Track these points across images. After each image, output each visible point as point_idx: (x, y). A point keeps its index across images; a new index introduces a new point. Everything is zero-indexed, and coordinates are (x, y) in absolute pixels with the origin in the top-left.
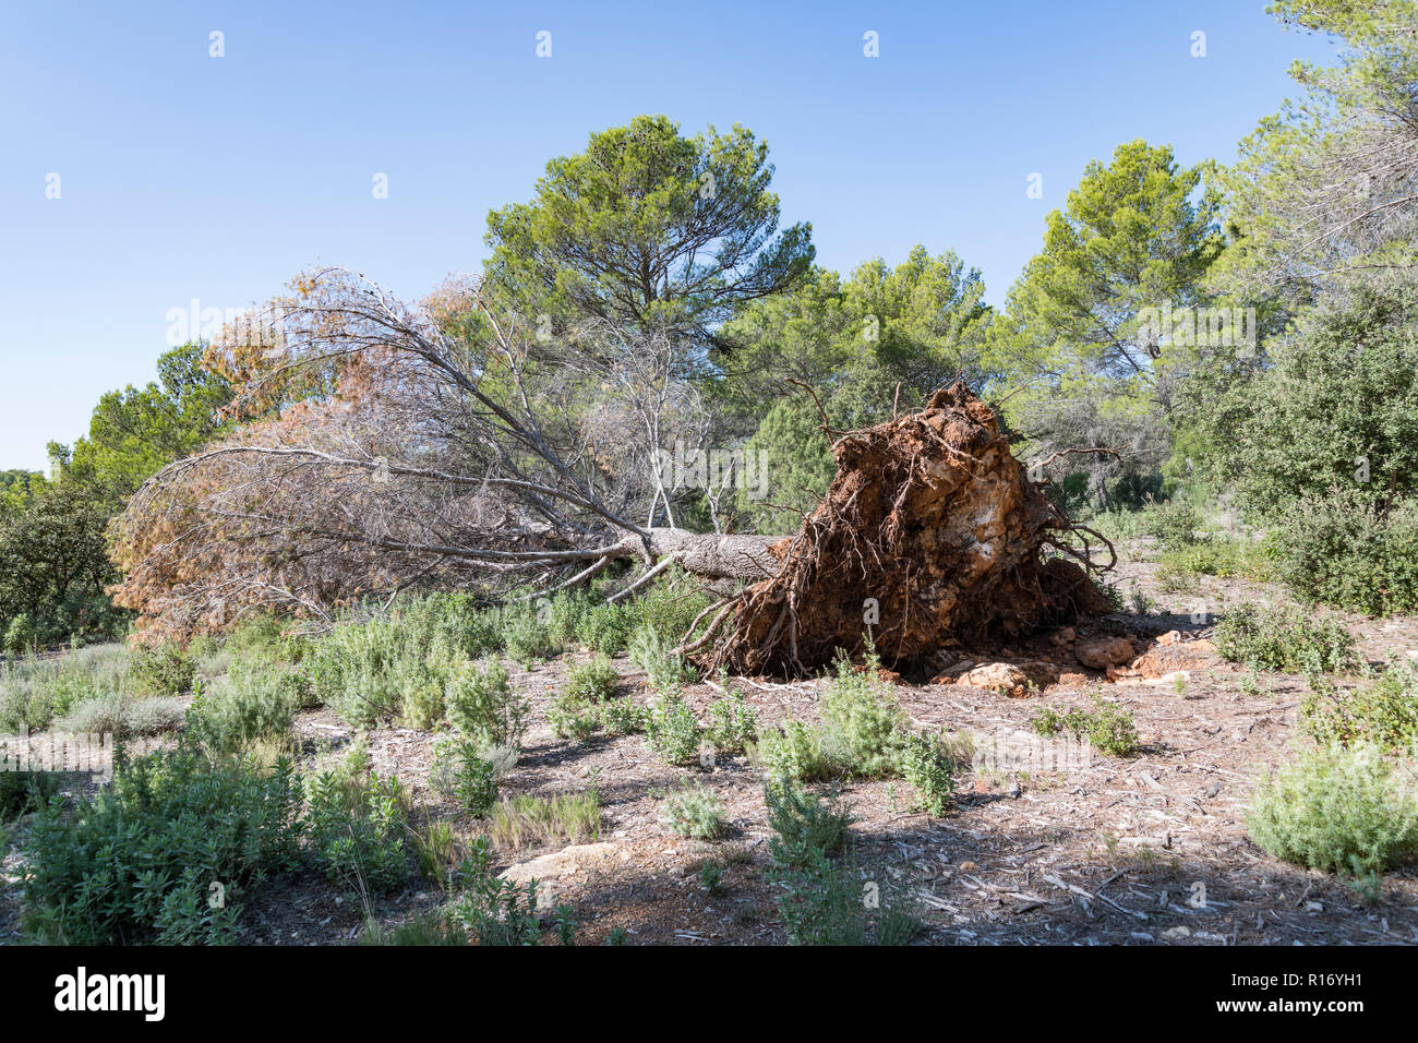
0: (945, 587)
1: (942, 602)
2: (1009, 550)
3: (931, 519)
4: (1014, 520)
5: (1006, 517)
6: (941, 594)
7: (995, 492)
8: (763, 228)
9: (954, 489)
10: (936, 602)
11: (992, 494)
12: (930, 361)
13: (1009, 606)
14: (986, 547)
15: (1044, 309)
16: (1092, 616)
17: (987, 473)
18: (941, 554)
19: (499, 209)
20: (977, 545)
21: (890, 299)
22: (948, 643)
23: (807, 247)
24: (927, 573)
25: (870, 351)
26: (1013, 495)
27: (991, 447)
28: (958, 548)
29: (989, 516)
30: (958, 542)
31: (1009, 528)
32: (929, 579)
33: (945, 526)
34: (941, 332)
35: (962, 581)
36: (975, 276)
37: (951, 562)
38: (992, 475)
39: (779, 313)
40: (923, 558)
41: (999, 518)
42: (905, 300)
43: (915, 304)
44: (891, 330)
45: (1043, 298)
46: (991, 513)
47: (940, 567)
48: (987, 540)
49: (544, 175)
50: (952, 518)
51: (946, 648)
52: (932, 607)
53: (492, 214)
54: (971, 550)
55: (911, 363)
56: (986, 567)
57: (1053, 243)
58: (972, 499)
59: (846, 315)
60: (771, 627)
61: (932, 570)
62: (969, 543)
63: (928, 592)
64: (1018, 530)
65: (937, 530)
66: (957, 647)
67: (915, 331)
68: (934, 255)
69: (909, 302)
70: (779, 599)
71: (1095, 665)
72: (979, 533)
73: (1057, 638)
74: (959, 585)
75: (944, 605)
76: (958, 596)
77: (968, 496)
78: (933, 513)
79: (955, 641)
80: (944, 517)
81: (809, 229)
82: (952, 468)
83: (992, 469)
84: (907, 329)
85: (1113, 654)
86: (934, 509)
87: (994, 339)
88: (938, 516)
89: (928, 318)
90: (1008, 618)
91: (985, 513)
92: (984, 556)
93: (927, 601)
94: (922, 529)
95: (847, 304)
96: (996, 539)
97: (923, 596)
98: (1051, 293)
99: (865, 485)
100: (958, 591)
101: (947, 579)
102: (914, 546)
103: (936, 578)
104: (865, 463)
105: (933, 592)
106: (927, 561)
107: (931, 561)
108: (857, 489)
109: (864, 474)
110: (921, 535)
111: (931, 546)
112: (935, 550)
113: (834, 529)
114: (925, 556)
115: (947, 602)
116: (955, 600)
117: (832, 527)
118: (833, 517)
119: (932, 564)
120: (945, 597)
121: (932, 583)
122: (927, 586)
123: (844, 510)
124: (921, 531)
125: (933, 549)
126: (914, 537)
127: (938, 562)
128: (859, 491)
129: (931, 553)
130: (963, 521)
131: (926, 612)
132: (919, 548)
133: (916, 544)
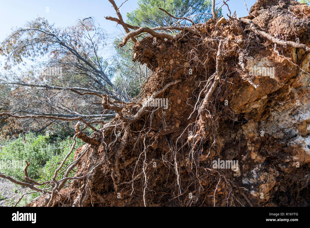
0: (266, 170)
1: (263, 186)
3: (253, 114)
6: (262, 178)
9: (279, 86)
10: (257, 186)
24: (249, 158)
28: (279, 139)
30: (281, 135)
32: (252, 164)
33: (267, 121)
35: (282, 167)
37: (273, 151)
40: (246, 147)
47: (261, 154)
50: (274, 114)
52: (253, 193)
58: (296, 96)
61: (254, 156)
63: (250, 176)
65: (259, 123)
74: (279, 169)
75: (265, 188)
76: (278, 179)
78: (256, 109)
80: (266, 112)
86: (256, 106)
88: (260, 112)
93: (248, 186)
94: (246, 122)
97: (245, 181)
99: (168, 85)
100: (278, 174)
101: (268, 165)
102: (237, 138)
103: (258, 163)
104: (168, 60)
105: (255, 176)
106: (250, 148)
107: (253, 149)
108: (155, 90)
109: (168, 72)
110: (243, 127)
111: (253, 137)
112: (257, 140)
113: (128, 138)
114: (248, 144)
115: (268, 185)
116: (275, 182)
117: (125, 135)
118: (126, 125)
119: (254, 151)
120: (265, 180)
121: (253, 168)
122: (249, 170)
123: (136, 116)
124: (244, 123)
125: (255, 139)
126: (238, 130)
127: (259, 150)
128: (159, 92)
129: (253, 142)
130: (285, 116)
131: (247, 199)
132: (243, 138)
133: (239, 136)
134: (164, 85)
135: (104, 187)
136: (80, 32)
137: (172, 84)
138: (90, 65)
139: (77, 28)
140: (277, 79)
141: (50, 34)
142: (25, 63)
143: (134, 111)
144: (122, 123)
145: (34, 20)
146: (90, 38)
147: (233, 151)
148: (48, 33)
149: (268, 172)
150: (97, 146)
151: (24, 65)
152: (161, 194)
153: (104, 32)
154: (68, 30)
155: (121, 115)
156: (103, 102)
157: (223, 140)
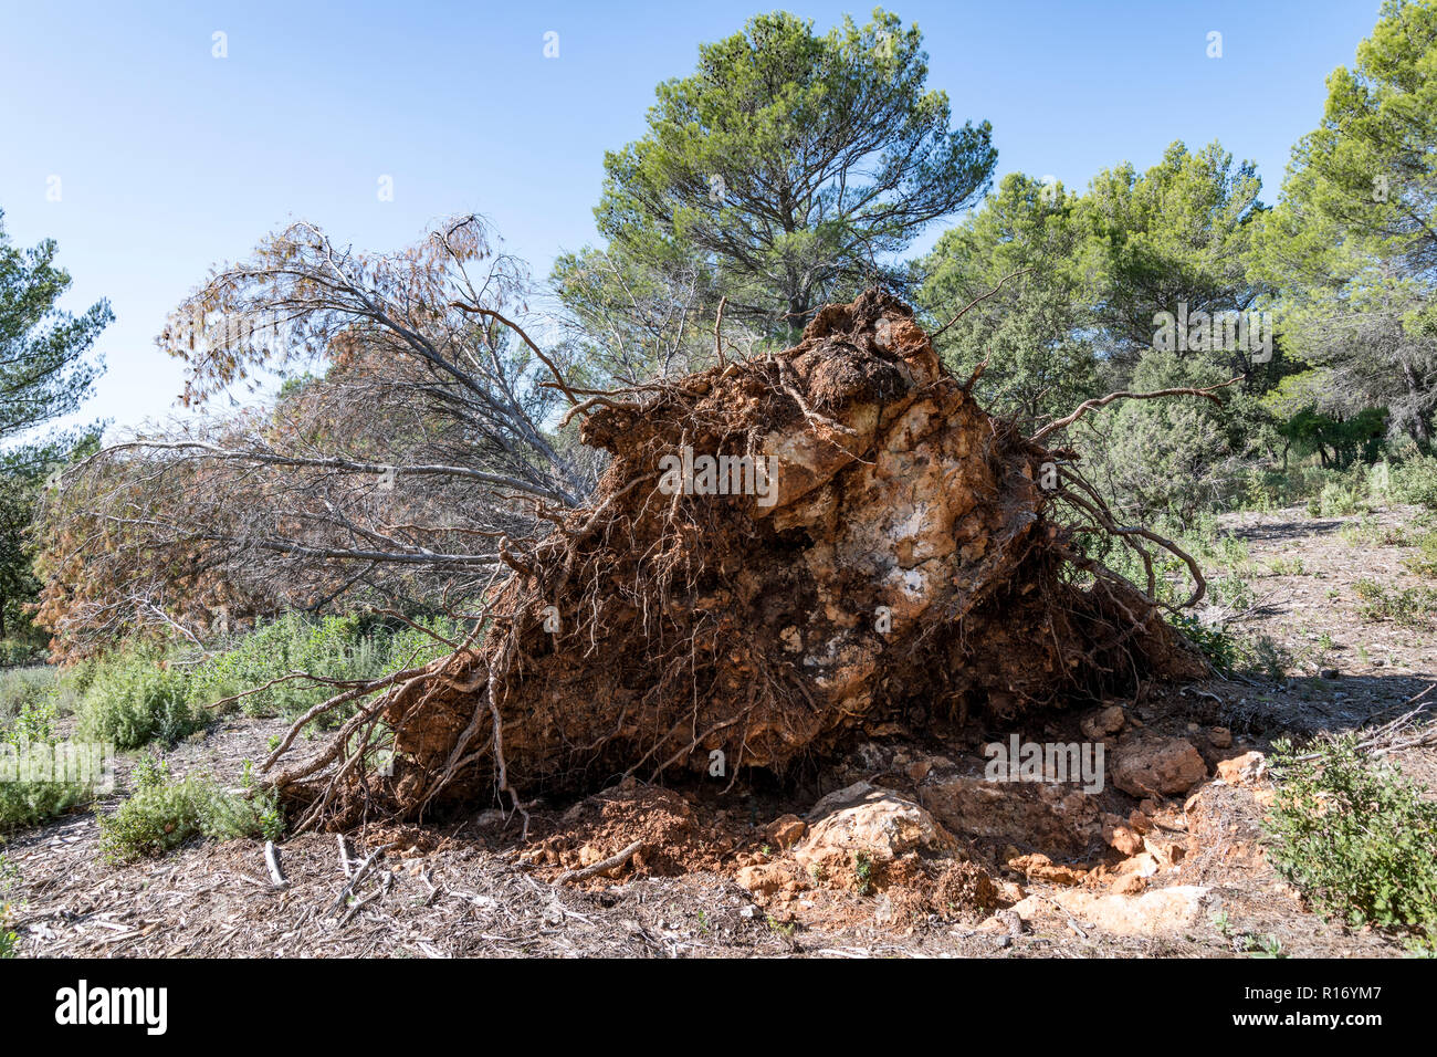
0: (856, 642)
1: (845, 670)
2: (956, 580)
3: (819, 529)
4: (973, 527)
5: (955, 523)
6: (845, 657)
7: (926, 479)
8: (931, 135)
10: (831, 671)
11: (921, 483)
12: (1185, 279)
13: (995, 670)
14: (913, 577)
15: (1321, 198)
16: (1168, 682)
17: (912, 445)
18: (846, 588)
19: (617, 150)
20: (896, 574)
21: (1135, 208)
22: (882, 731)
23: (987, 152)
24: (823, 619)
25: (1100, 273)
26: (968, 483)
27: (918, 400)
28: (869, 577)
29: (917, 522)
30: (871, 569)
31: (963, 541)
32: (828, 629)
33: (845, 540)
34: (1200, 244)
36: (1249, 171)
38: (922, 450)
39: (986, 239)
40: (814, 595)
41: (937, 525)
42: (1153, 208)
43: (1166, 212)
44: (1134, 247)
45: (1322, 183)
46: (918, 517)
47: (848, 609)
48: (919, 564)
49: (655, 102)
50: (853, 527)
51: (877, 740)
52: (820, 681)
53: (608, 155)
54: (886, 582)
55: (1162, 285)
56: (914, 612)
57: (1335, 111)
58: (883, 493)
59: (1071, 234)
60: (460, 732)
61: (833, 614)
62: (883, 569)
63: (822, 652)
64: (980, 546)
65: (835, 545)
66: (901, 739)
67: (1164, 244)
68: (1196, 151)
69: (1158, 210)
70: (475, 685)
71: (1130, 790)
72: (903, 553)
73: (1090, 724)
74: (881, 641)
75: (848, 674)
76: (878, 658)
77: (874, 490)
78: (820, 519)
79: (895, 728)
80: (840, 526)
81: (989, 128)
82: (819, 443)
83: (923, 438)
84: (1156, 244)
85: (1162, 774)
87: (1262, 245)
88: (829, 523)
89: (1180, 228)
90: (994, 689)
91: (907, 517)
92: (908, 593)
93: (814, 670)
94: (810, 545)
95: (1073, 221)
96: (935, 563)
97: (807, 662)
98: (1333, 176)
99: (634, 482)
100: (881, 650)
101: (862, 632)
102: (790, 575)
103: (841, 628)
104: (633, 444)
105: (831, 653)
106: (823, 598)
107: (830, 599)
108: (613, 490)
109: (634, 462)
110: (807, 555)
111: (828, 575)
112: (835, 581)
113: (574, 563)
114: (819, 590)
115: (856, 669)
116: (873, 664)
117: (569, 558)
118: (569, 542)
119: (833, 605)
120: (852, 660)
121: (831, 637)
122: (823, 641)
123: (585, 528)
124: (807, 548)
125: (831, 579)
126: (794, 561)
127: (841, 602)
128: (620, 493)
129: (828, 586)
130: (873, 532)
131: (804, 690)
132: (805, 577)
133: (796, 571)
134: (627, 482)
135: (537, 644)
136: (436, 266)
137: (642, 479)
138: (471, 385)
139: (425, 253)
140: (813, 468)
141: (339, 289)
142: (259, 383)
143: (583, 522)
144: (563, 538)
145: (280, 230)
146: (474, 294)
147: (780, 600)
148: (336, 284)
149: (860, 645)
150: (528, 576)
151: (251, 389)
152: (637, 673)
153: (518, 265)
154: (395, 266)
155: (563, 526)
156: (537, 509)
157: (758, 578)
